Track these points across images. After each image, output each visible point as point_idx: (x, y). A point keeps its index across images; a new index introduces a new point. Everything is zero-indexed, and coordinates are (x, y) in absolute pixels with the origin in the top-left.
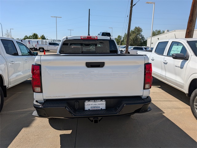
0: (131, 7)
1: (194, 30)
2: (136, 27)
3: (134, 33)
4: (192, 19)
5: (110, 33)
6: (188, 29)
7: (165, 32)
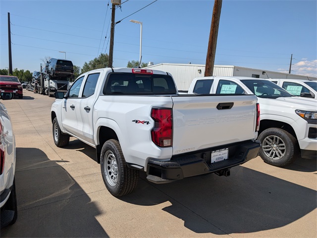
0: (113, 25)
1: (213, 67)
2: (102, 54)
3: (100, 63)
4: (211, 53)
5: (71, 62)
6: (207, 64)
7: (149, 65)
